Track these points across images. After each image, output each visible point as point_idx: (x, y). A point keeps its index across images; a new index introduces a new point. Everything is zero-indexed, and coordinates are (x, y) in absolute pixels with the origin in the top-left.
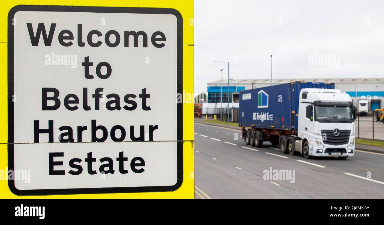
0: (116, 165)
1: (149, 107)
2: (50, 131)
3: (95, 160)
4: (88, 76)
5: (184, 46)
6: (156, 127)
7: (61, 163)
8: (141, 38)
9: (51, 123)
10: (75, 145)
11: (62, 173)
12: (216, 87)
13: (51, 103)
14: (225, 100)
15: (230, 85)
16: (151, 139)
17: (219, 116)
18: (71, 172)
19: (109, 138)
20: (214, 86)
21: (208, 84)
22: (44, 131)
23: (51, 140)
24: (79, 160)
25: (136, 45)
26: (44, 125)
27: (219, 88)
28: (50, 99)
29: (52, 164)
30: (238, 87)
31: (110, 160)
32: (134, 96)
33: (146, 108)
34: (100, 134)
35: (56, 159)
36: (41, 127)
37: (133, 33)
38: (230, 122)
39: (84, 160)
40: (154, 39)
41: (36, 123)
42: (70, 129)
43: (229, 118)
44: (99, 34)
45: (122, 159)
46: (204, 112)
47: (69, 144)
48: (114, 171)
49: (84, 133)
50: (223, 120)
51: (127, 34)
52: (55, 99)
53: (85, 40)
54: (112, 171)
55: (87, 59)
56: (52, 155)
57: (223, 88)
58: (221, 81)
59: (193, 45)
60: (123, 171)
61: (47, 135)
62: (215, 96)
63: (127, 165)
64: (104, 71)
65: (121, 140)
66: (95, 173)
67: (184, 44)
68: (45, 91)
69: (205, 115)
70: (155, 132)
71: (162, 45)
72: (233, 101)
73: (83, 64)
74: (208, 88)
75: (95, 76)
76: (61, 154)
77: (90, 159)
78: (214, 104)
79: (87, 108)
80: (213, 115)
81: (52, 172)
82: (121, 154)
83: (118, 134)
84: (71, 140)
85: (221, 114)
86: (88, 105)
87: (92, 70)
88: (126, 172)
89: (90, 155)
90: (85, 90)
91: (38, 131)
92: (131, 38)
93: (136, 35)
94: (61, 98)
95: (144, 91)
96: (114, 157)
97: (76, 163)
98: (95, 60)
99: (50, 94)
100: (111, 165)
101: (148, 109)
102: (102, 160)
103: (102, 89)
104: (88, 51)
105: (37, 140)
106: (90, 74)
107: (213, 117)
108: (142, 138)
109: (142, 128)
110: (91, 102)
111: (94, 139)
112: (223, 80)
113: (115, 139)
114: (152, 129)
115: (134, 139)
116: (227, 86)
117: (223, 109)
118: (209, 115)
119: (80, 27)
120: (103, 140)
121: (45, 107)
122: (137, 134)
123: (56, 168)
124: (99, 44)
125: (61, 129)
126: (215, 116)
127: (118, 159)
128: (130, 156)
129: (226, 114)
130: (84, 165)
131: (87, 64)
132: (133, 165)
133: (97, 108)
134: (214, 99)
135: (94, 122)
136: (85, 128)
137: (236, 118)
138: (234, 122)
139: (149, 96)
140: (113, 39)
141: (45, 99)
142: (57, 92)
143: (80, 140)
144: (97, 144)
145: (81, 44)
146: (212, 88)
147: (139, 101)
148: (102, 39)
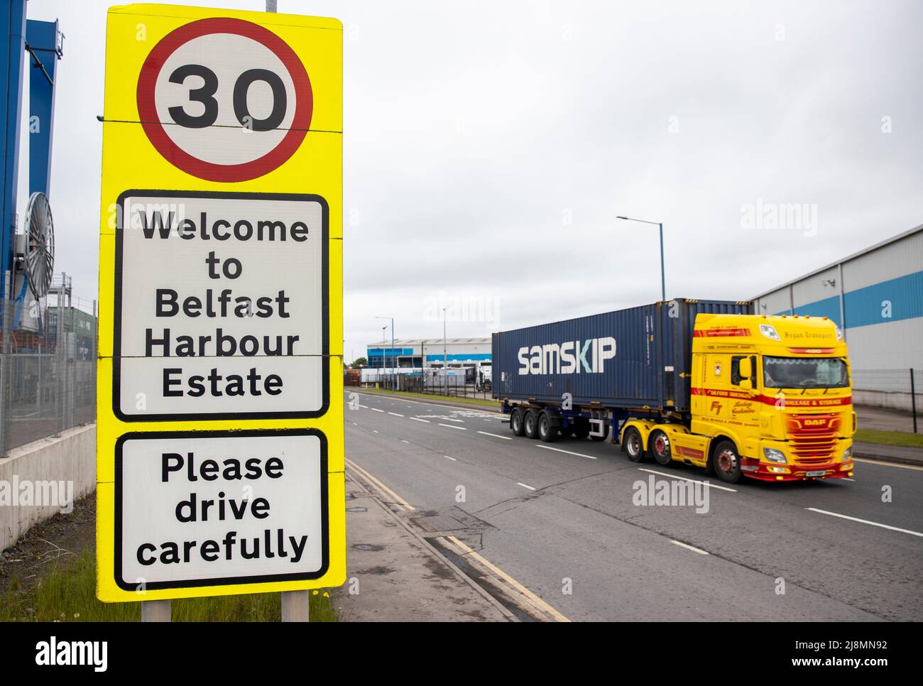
0: (246, 385)
1: (288, 313)
2: (165, 342)
3: (220, 378)
4: (213, 275)
5: (330, 240)
6: (297, 338)
7: (178, 382)
8: (278, 230)
9: (167, 332)
10: (196, 360)
11: (180, 394)
12: (378, 350)
13: (167, 308)
14: (389, 365)
15: (395, 347)
16: (290, 353)
17: (381, 384)
18: (191, 393)
19: (238, 352)
20: (376, 348)
21: (368, 346)
22: (158, 342)
23: (167, 353)
24: (201, 379)
25: (272, 238)
26: (158, 335)
27: (382, 350)
28: (167, 302)
29: (167, 382)
30: (405, 350)
31: (239, 379)
32: (269, 300)
33: (283, 314)
34: (226, 346)
35: (172, 377)
36: (154, 337)
37: (268, 223)
38: (396, 390)
39: (206, 378)
40: (293, 231)
41: (149, 332)
42: (190, 340)
43: (393, 386)
44: (227, 225)
45: (253, 377)
46: (364, 379)
47: (188, 358)
48: (244, 392)
49: (207, 344)
50: (386, 389)
51: (261, 225)
52: (172, 302)
53: (209, 231)
54: (241, 392)
55: (212, 254)
56: (167, 372)
57: (387, 350)
58: (384, 342)
59: (342, 239)
60: (255, 392)
61: (161, 347)
62: (377, 361)
63: (260, 385)
64: (232, 269)
65: (253, 354)
66: (220, 394)
67: (330, 237)
68: (160, 293)
69: (364, 383)
70: (295, 344)
71: (304, 239)
72: (398, 366)
73: (207, 261)
74: (368, 350)
75: (222, 275)
76: (179, 371)
77: (214, 378)
78: (376, 369)
79: (211, 314)
80: (374, 383)
81: (167, 393)
82: (253, 371)
83: (249, 346)
84: (191, 353)
85: (385, 381)
86: (213, 311)
87: (218, 269)
88: (259, 393)
89: (214, 371)
90: (209, 293)
91: (150, 342)
92: (266, 229)
93: (272, 226)
94: (180, 302)
95: (282, 293)
96: (244, 374)
97: (197, 382)
98: (222, 256)
99: (167, 297)
100: (240, 385)
101: (287, 315)
102: (229, 379)
103: (229, 292)
104: (213, 244)
105: (149, 354)
106: (216, 273)
107: (375, 385)
108: (278, 352)
109: (279, 339)
110: (217, 306)
111: (220, 352)
112: (386, 341)
113: (246, 353)
114: (292, 340)
115: (269, 353)
116: (391, 348)
117: (387, 375)
118: (369, 383)
119: (204, 216)
120: (230, 353)
121: (160, 313)
122: (273, 347)
123: (172, 388)
124: (227, 236)
125: (179, 339)
126: (377, 385)
127: (249, 378)
128: (264, 373)
129: (391, 382)
130: (207, 384)
131: (212, 260)
132: (267, 385)
133: (224, 314)
134: (375, 364)
135: (219, 331)
136: (209, 339)
137: (402, 385)
138: (400, 390)
139: (287, 300)
140: (243, 230)
141: (160, 302)
142: (174, 295)
143: (202, 353)
144: (223, 358)
145: (205, 237)
146: (373, 350)
147: (275, 306)
148: (231, 230)
